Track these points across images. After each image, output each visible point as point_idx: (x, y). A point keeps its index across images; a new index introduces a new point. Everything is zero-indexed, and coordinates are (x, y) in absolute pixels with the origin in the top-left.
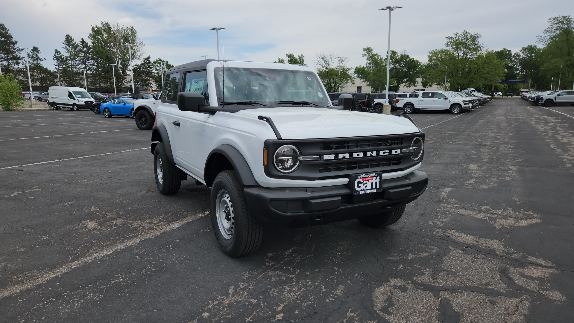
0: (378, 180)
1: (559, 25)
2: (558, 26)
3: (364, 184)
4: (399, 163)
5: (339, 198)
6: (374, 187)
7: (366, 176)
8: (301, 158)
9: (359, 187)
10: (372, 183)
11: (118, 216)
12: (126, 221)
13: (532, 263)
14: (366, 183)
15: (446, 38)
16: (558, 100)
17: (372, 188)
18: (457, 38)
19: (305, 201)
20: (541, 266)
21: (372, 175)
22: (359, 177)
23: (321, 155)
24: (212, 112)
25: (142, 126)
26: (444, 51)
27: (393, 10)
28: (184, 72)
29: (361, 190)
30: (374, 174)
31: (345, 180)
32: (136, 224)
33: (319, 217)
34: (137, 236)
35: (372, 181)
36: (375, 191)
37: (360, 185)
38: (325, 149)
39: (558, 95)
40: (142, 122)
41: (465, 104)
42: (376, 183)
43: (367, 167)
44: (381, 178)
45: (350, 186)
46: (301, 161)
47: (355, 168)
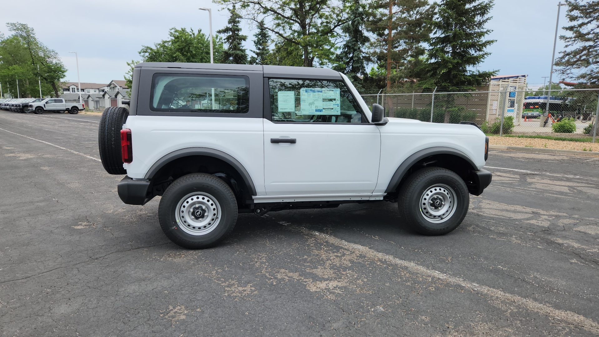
1: (18, 32)
28: (264, 77)
39: (47, 103)
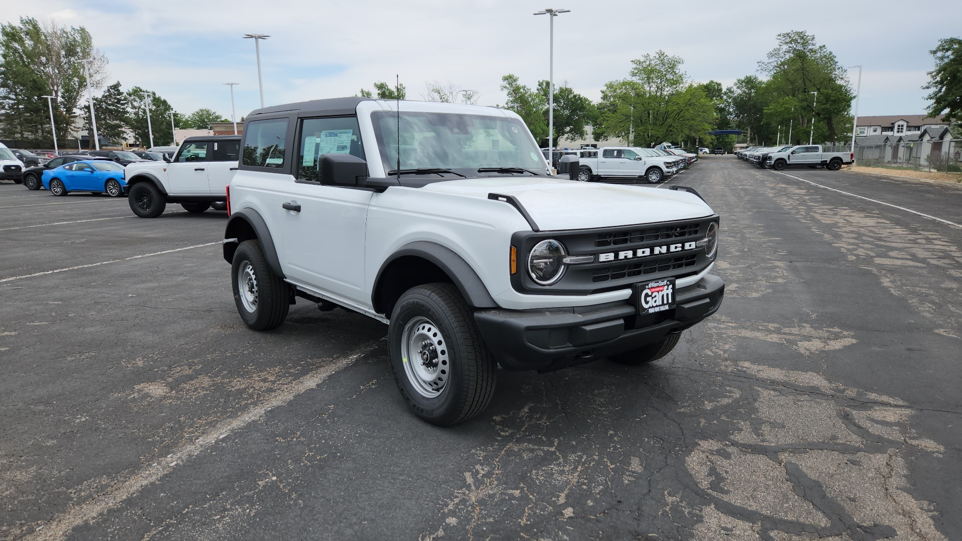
0: (670, 291)
1: (791, 45)
2: (790, 47)
3: (653, 298)
4: (692, 263)
5: (622, 322)
6: (665, 302)
7: (656, 285)
8: (567, 260)
9: (647, 302)
10: (663, 296)
11: (197, 373)
12: (218, 380)
13: (876, 403)
14: (655, 296)
15: (632, 61)
16: (793, 161)
17: (663, 304)
18: (648, 63)
19: (573, 330)
20: (890, 405)
21: (662, 284)
22: (647, 287)
23: (596, 254)
24: (379, 187)
25: (142, 212)
26: (629, 83)
27: (556, 15)
28: (298, 118)
29: (650, 308)
30: (666, 282)
31: (627, 293)
32: (238, 384)
33: (587, 353)
34: (255, 404)
35: (663, 292)
36: (667, 307)
37: (649, 299)
38: (600, 244)
39: (792, 153)
40: (141, 203)
41: (667, 167)
42: (667, 294)
43: (652, 271)
44: (673, 288)
45: (633, 301)
46: (567, 265)
47: (639, 273)
